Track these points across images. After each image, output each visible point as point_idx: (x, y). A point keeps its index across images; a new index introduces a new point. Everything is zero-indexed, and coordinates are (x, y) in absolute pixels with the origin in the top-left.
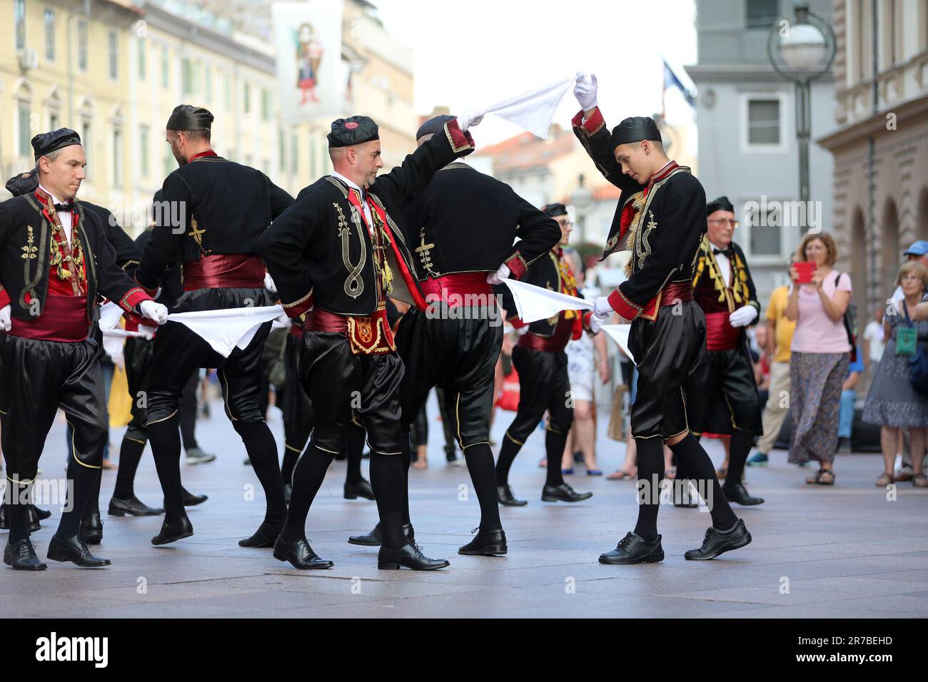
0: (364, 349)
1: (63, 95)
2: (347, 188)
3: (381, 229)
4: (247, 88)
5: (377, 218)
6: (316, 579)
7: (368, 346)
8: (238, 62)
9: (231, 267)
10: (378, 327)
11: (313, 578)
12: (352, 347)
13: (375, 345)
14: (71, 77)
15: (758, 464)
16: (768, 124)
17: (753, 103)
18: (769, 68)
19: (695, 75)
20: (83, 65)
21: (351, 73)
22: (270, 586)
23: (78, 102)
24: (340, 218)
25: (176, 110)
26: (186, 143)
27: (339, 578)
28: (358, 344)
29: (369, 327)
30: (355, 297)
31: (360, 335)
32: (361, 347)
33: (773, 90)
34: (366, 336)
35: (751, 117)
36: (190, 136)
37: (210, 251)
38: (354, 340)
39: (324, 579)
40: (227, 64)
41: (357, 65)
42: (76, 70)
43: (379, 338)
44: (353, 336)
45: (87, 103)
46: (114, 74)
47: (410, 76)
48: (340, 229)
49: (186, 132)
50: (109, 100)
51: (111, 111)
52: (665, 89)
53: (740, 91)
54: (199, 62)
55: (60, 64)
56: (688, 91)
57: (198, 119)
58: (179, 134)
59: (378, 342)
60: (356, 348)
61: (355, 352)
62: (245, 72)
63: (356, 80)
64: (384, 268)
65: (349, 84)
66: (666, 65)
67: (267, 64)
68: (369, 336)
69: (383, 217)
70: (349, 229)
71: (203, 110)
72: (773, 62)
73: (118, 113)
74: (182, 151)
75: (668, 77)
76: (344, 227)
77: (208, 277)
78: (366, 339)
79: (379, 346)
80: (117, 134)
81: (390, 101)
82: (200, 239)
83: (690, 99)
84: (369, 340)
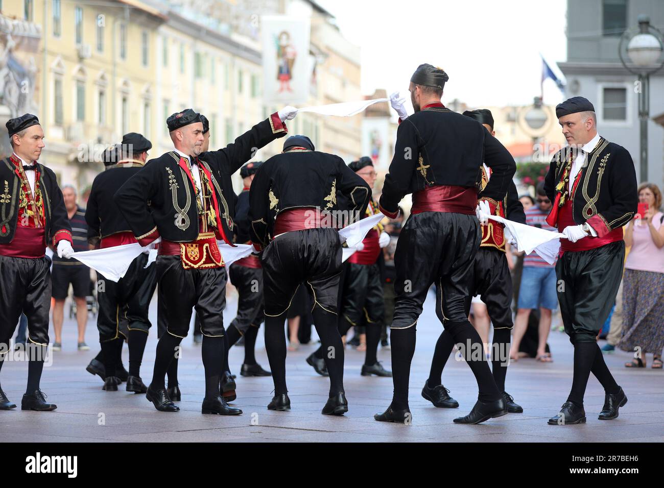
0: (192, 265)
1: (108, 77)
2: (179, 157)
3: (208, 184)
4: (241, 74)
5: (204, 176)
6: (286, 429)
7: (195, 263)
8: (234, 55)
9: (450, 196)
10: (205, 250)
11: (285, 429)
12: (184, 264)
13: (202, 262)
14: (115, 64)
15: (607, 352)
16: (617, 105)
17: (606, 90)
18: (620, 65)
19: (564, 69)
20: (123, 55)
21: (316, 65)
22: (253, 434)
23: (119, 82)
24: (170, 177)
25: (420, 67)
26: (420, 95)
27: (303, 429)
28: (187, 262)
29: (197, 250)
30: (184, 230)
31: (189, 256)
32: (190, 264)
33: (622, 81)
34: (194, 256)
35: (605, 101)
36: (424, 90)
37: (433, 183)
38: (184, 259)
39: (292, 430)
40: (227, 57)
41: (320, 59)
42: (118, 60)
43: (205, 257)
44: (184, 257)
45: (125, 83)
46: (145, 62)
47: (358, 67)
48: (170, 185)
49: (422, 86)
50: (140, 81)
51: (143, 89)
52: (543, 80)
53: (598, 81)
54: (206, 54)
55: (107, 54)
56: (560, 81)
57: (434, 78)
58: (417, 87)
59: (204, 260)
60: (186, 264)
61: (186, 267)
62: (241, 63)
63: (319, 69)
64: (210, 210)
65: (314, 72)
66: (544, 62)
67: (255, 57)
68: (196, 256)
69: (209, 176)
70: (177, 184)
71: (441, 71)
72: (622, 61)
73: (148, 91)
74: (417, 100)
75: (546, 71)
76: (173, 183)
77: (431, 203)
78: (194, 258)
79: (205, 263)
80: (147, 105)
81: (344, 85)
82: (425, 173)
83: (561, 86)
84: (196, 259)
